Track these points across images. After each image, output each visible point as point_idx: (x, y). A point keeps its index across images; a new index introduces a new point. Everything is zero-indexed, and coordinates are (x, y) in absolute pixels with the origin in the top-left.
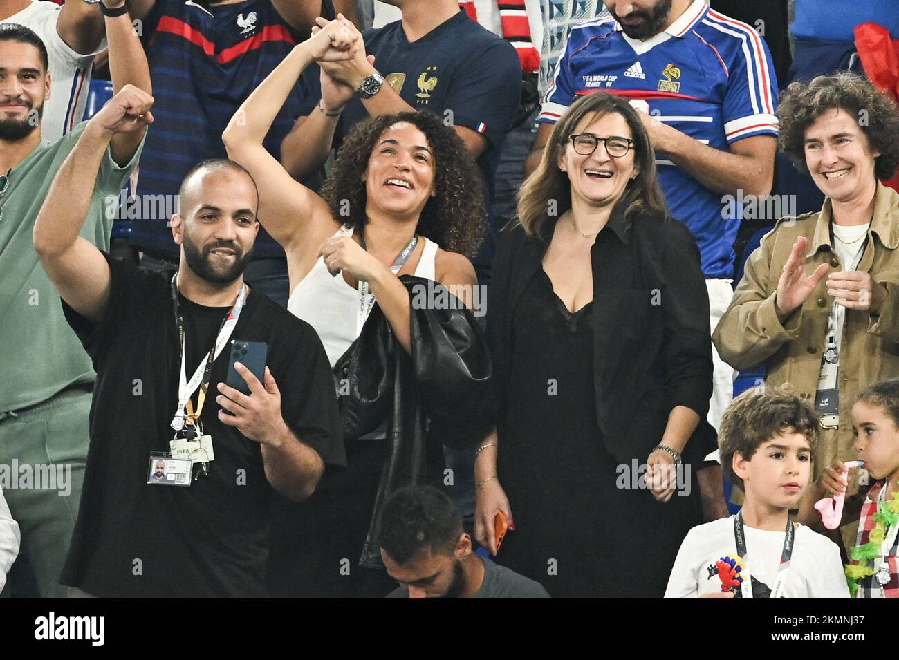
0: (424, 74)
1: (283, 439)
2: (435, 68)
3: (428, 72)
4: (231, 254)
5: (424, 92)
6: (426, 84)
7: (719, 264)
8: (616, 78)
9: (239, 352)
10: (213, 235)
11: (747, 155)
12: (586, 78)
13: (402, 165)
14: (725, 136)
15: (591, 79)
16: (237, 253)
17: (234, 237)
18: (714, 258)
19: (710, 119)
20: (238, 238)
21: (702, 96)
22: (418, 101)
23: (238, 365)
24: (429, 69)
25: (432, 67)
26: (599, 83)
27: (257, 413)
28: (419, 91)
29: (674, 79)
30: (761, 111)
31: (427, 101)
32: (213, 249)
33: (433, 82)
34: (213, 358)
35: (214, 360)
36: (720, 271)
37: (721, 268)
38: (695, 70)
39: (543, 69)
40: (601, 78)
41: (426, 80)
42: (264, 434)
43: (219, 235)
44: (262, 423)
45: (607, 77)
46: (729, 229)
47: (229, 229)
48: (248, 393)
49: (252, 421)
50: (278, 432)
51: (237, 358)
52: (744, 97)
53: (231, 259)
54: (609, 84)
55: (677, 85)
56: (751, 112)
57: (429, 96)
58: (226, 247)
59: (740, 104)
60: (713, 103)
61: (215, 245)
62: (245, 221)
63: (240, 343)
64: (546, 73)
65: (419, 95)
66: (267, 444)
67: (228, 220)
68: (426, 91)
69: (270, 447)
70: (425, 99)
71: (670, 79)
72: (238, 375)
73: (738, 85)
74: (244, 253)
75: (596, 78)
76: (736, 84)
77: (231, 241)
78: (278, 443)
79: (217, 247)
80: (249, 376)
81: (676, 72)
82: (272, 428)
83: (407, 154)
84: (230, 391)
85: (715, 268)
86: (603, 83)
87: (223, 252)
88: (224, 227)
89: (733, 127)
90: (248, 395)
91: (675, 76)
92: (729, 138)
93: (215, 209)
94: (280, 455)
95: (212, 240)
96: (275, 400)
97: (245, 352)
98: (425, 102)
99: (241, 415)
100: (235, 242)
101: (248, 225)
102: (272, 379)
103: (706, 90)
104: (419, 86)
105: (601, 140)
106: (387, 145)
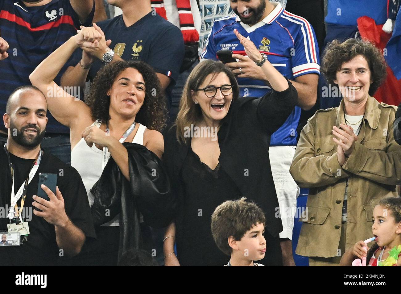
0: (136, 44)
1: (66, 223)
2: (141, 41)
3: (138, 43)
4: (35, 131)
5: (136, 53)
6: (137, 49)
7: (289, 139)
8: (237, 45)
9: (43, 179)
10: (26, 122)
11: (305, 83)
12: (222, 45)
13: (131, 92)
14: (293, 74)
15: (224, 46)
16: (38, 132)
17: (36, 123)
18: (286, 136)
19: (284, 65)
20: (38, 123)
21: (280, 54)
22: (133, 58)
23: (43, 186)
24: (138, 41)
25: (140, 40)
26: (229, 48)
27: (53, 210)
28: (133, 53)
29: (266, 45)
30: (311, 62)
31: (137, 58)
32: (26, 129)
33: (140, 48)
34: (27, 183)
35: (28, 184)
36: (290, 142)
37: (290, 140)
38: (277, 40)
39: (201, 40)
40: (230, 45)
41: (137, 47)
42: (57, 220)
43: (28, 122)
44: (55, 215)
45: (232, 44)
46: (294, 121)
47: (34, 119)
48: (48, 200)
49: (51, 214)
50: (64, 220)
51: (42, 182)
52: (302, 55)
53: (35, 134)
54: (234, 48)
55: (268, 48)
56: (306, 62)
57: (138, 55)
58: (32, 127)
59: (301, 58)
60: (286, 57)
61: (27, 127)
62: (41, 115)
63: (43, 174)
64: (202, 43)
65: (133, 55)
66: (58, 226)
67: (33, 114)
68: (137, 53)
69: (60, 227)
70: (136, 57)
71: (265, 45)
72: (43, 191)
73: (300, 48)
74: (41, 132)
75: (227, 45)
76: (299, 47)
77: (35, 125)
78: (63, 225)
79: (28, 128)
80: (48, 191)
81: (268, 42)
82: (61, 218)
83: (133, 86)
84: (39, 199)
85: (287, 141)
86: (231, 48)
87: (31, 130)
88: (31, 118)
89: (296, 69)
90: (49, 201)
91: (267, 44)
92: (294, 75)
93: (27, 109)
94: (64, 231)
95: (25, 125)
96: (62, 203)
97: (46, 179)
98: (136, 58)
99: (45, 211)
100: (37, 125)
101: (43, 117)
102: (60, 192)
103: (283, 51)
104: (133, 50)
105: (218, 88)
106: (124, 81)
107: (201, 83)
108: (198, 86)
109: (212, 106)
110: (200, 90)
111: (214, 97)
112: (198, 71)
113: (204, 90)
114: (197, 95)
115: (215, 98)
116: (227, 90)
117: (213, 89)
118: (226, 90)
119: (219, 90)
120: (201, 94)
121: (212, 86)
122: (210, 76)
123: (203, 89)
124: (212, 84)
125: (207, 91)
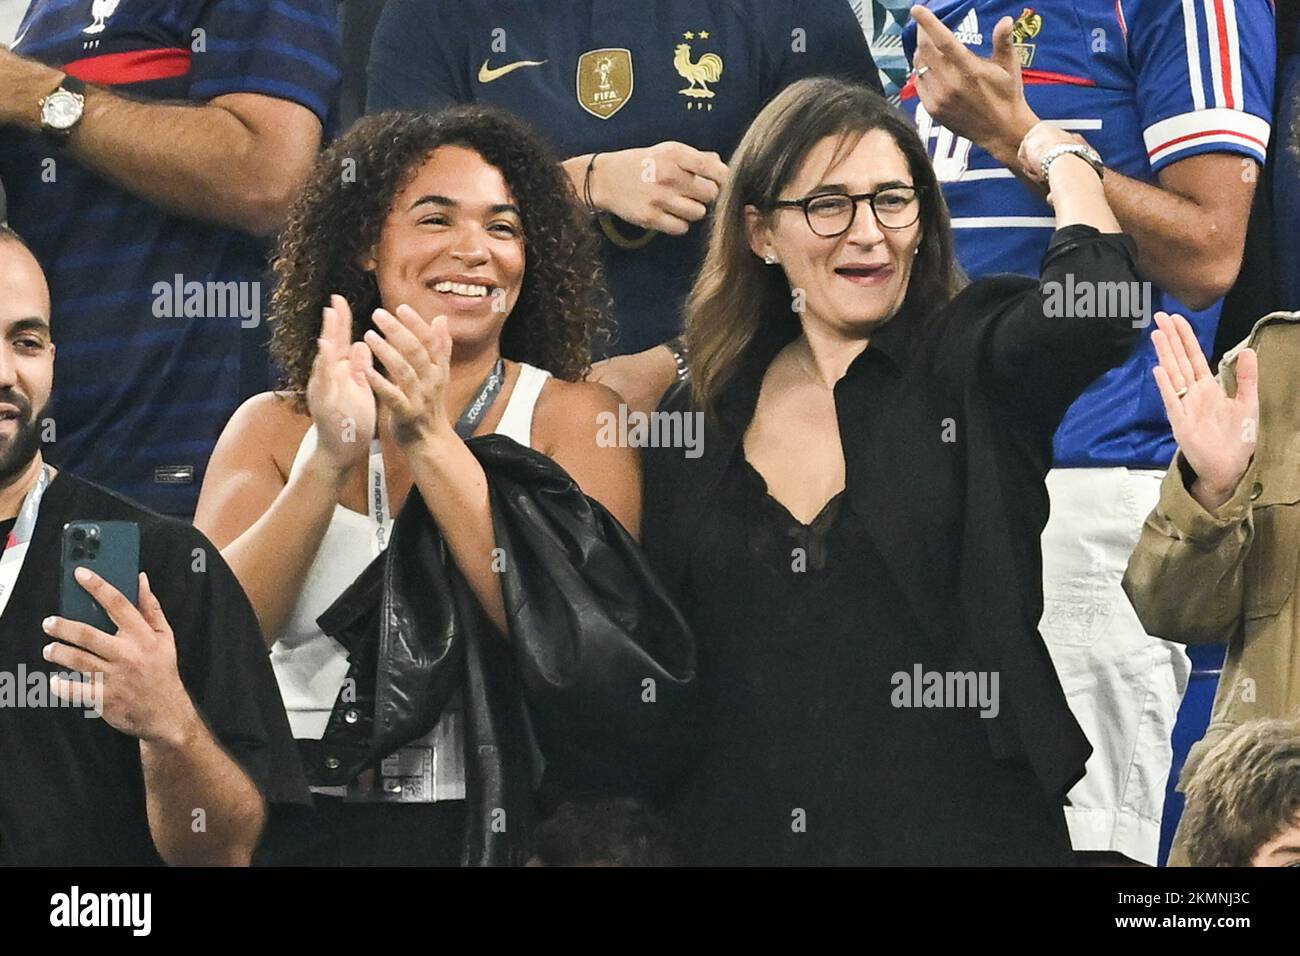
0: (685, 50)
1: (188, 727)
2: (704, 35)
3: (690, 43)
4: (10, 415)
5: (699, 86)
6: (697, 70)
13: (473, 254)
14: (1147, 156)
16: (22, 413)
17: (12, 378)
18: (1120, 424)
20: (20, 380)
22: (689, 105)
24: (689, 35)
25: (696, 32)
29: (1027, 38)
30: (1211, 103)
33: (712, 63)
41: (694, 61)
44: (143, 692)
47: (3, 363)
52: (1174, 75)
55: (1029, 51)
56: (1187, 106)
57: (711, 95)
62: (31, 343)
70: (703, 101)
71: (1019, 40)
73: (1164, 53)
74: (36, 412)
77: (8, 388)
80: (108, 592)
81: (1034, 25)
83: (475, 225)
84: (74, 628)
85: (1122, 447)
89: (1163, 134)
92: (1153, 160)
101: (37, 351)
102: (153, 599)
105: (862, 197)
106: (432, 209)
107: (788, 175)
108: (778, 190)
109: (840, 271)
110: (787, 205)
111: (845, 232)
112: (778, 127)
113: (805, 206)
114: (773, 228)
115: (851, 237)
116: (899, 206)
117: (841, 198)
118: (893, 207)
119: (864, 207)
120: (791, 221)
121: (837, 189)
122: (826, 147)
123: (799, 203)
124: (835, 179)
125: (815, 208)
